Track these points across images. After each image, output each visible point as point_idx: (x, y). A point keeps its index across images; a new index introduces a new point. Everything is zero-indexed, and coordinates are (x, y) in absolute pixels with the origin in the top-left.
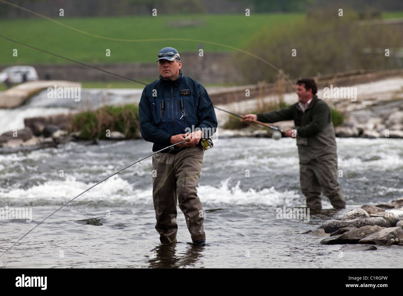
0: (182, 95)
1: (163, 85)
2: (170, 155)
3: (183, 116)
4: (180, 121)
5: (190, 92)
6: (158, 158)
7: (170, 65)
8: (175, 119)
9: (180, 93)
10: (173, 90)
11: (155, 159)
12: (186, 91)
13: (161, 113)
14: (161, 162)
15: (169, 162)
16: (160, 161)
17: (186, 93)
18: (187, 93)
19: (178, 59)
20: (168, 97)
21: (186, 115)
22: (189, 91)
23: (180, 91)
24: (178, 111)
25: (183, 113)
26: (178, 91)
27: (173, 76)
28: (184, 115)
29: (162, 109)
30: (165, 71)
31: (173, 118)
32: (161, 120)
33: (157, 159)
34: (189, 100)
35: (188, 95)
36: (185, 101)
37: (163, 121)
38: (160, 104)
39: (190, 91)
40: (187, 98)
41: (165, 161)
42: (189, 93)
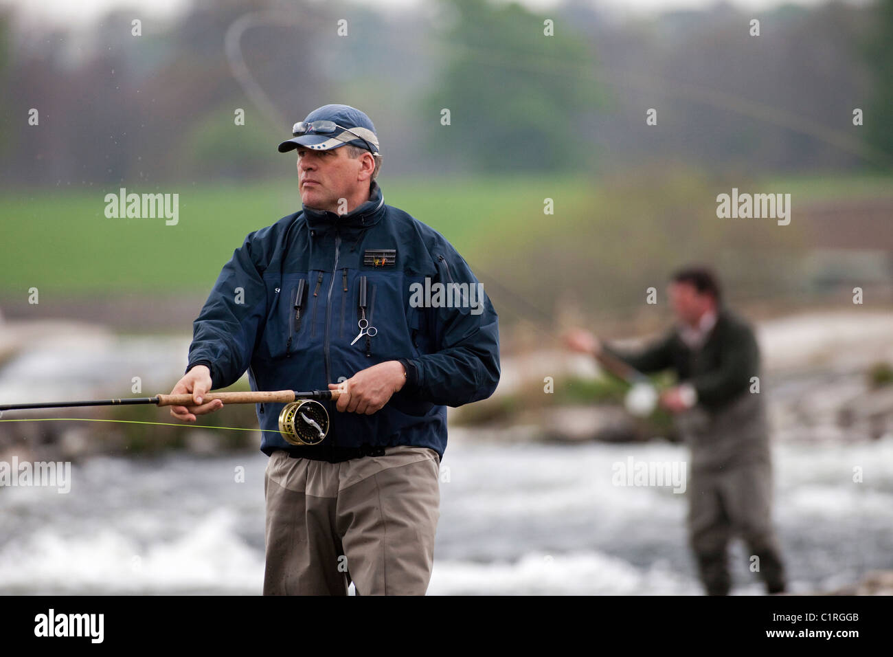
0: (366, 266)
1: (311, 231)
2: (319, 469)
3: (361, 335)
4: (350, 350)
5: (397, 259)
6: (281, 474)
7: (320, 165)
8: (332, 344)
9: (363, 258)
10: (340, 250)
11: (271, 480)
12: (384, 253)
13: (291, 320)
14: (291, 488)
15: (315, 491)
16: (287, 486)
17: (380, 259)
18: (384, 261)
19: (358, 146)
20: (322, 272)
21: (372, 331)
22: (393, 254)
23: (364, 253)
24: (347, 319)
25: (363, 324)
26: (358, 253)
28: (365, 331)
29: (296, 308)
30: (306, 185)
31: (328, 341)
32: (289, 346)
33: (277, 480)
34: (390, 283)
35: (386, 267)
36: (375, 290)
37: (298, 346)
38: (293, 292)
39: (397, 254)
40: (381, 277)
41: (303, 484)
42: (394, 261)
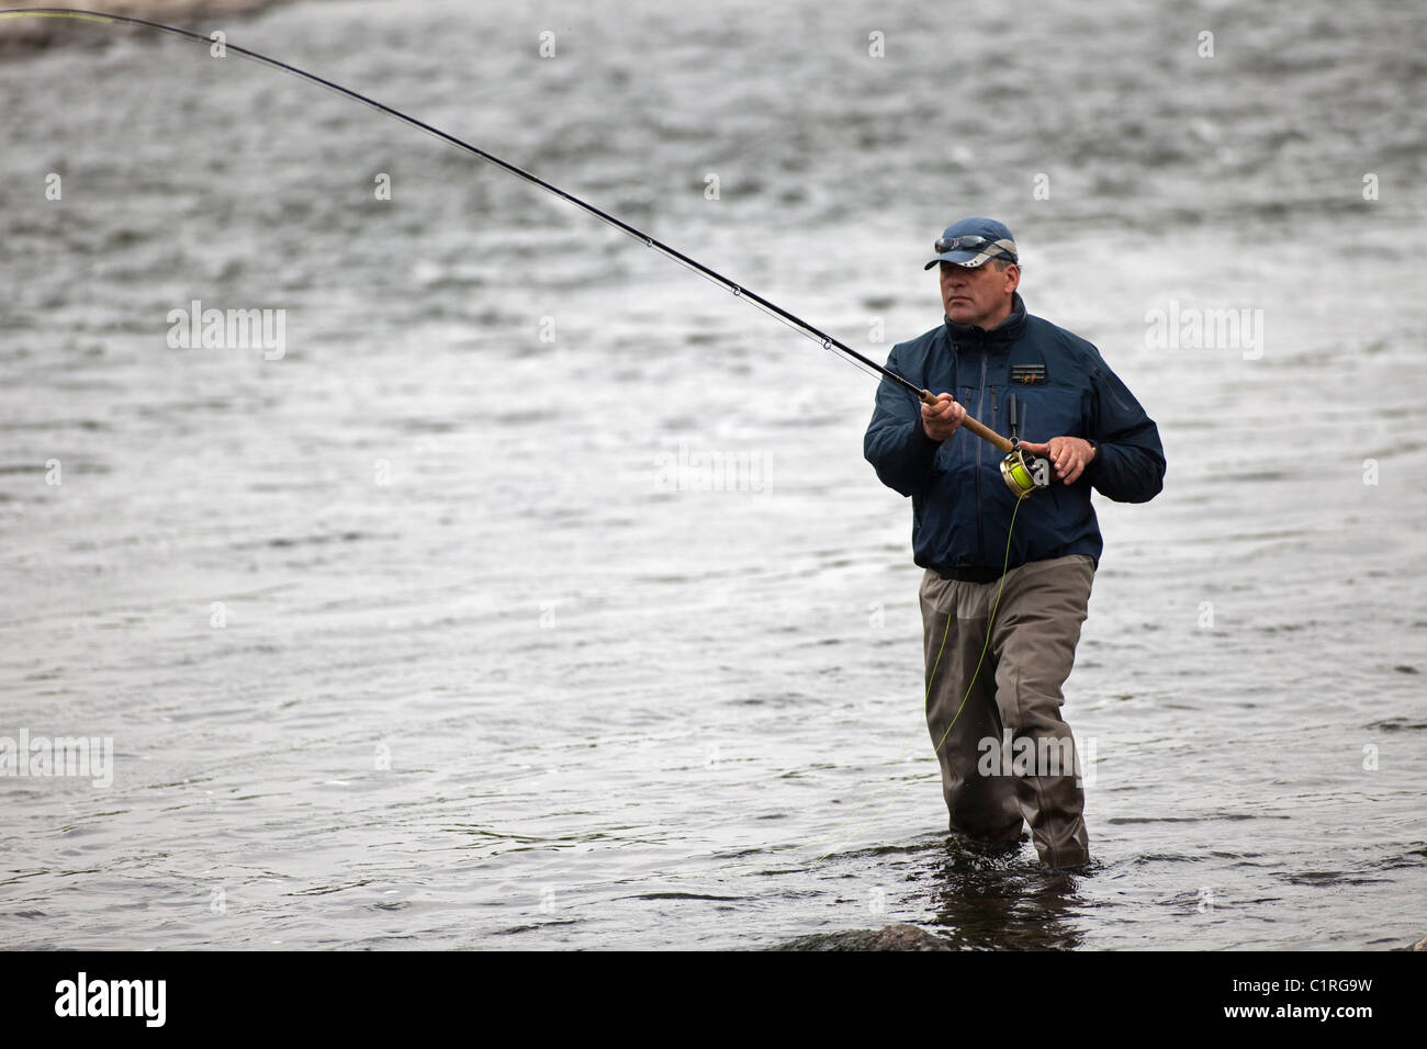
0: (1016, 382)
1: (955, 345)
2: (969, 590)
5: (1046, 374)
7: (971, 281)
8: (984, 464)
9: (1011, 374)
10: (986, 366)
12: (1033, 368)
14: (942, 611)
15: (966, 613)
16: (939, 609)
17: (1031, 375)
18: (1034, 377)
19: (1005, 259)
20: (970, 388)
22: (1041, 369)
23: (1013, 369)
26: (1005, 368)
27: (984, 317)
30: (953, 301)
31: (979, 462)
33: (931, 601)
34: (1041, 399)
35: (1037, 383)
36: (1025, 406)
39: (1045, 369)
40: (1033, 394)
41: (955, 605)
42: (1042, 377)
